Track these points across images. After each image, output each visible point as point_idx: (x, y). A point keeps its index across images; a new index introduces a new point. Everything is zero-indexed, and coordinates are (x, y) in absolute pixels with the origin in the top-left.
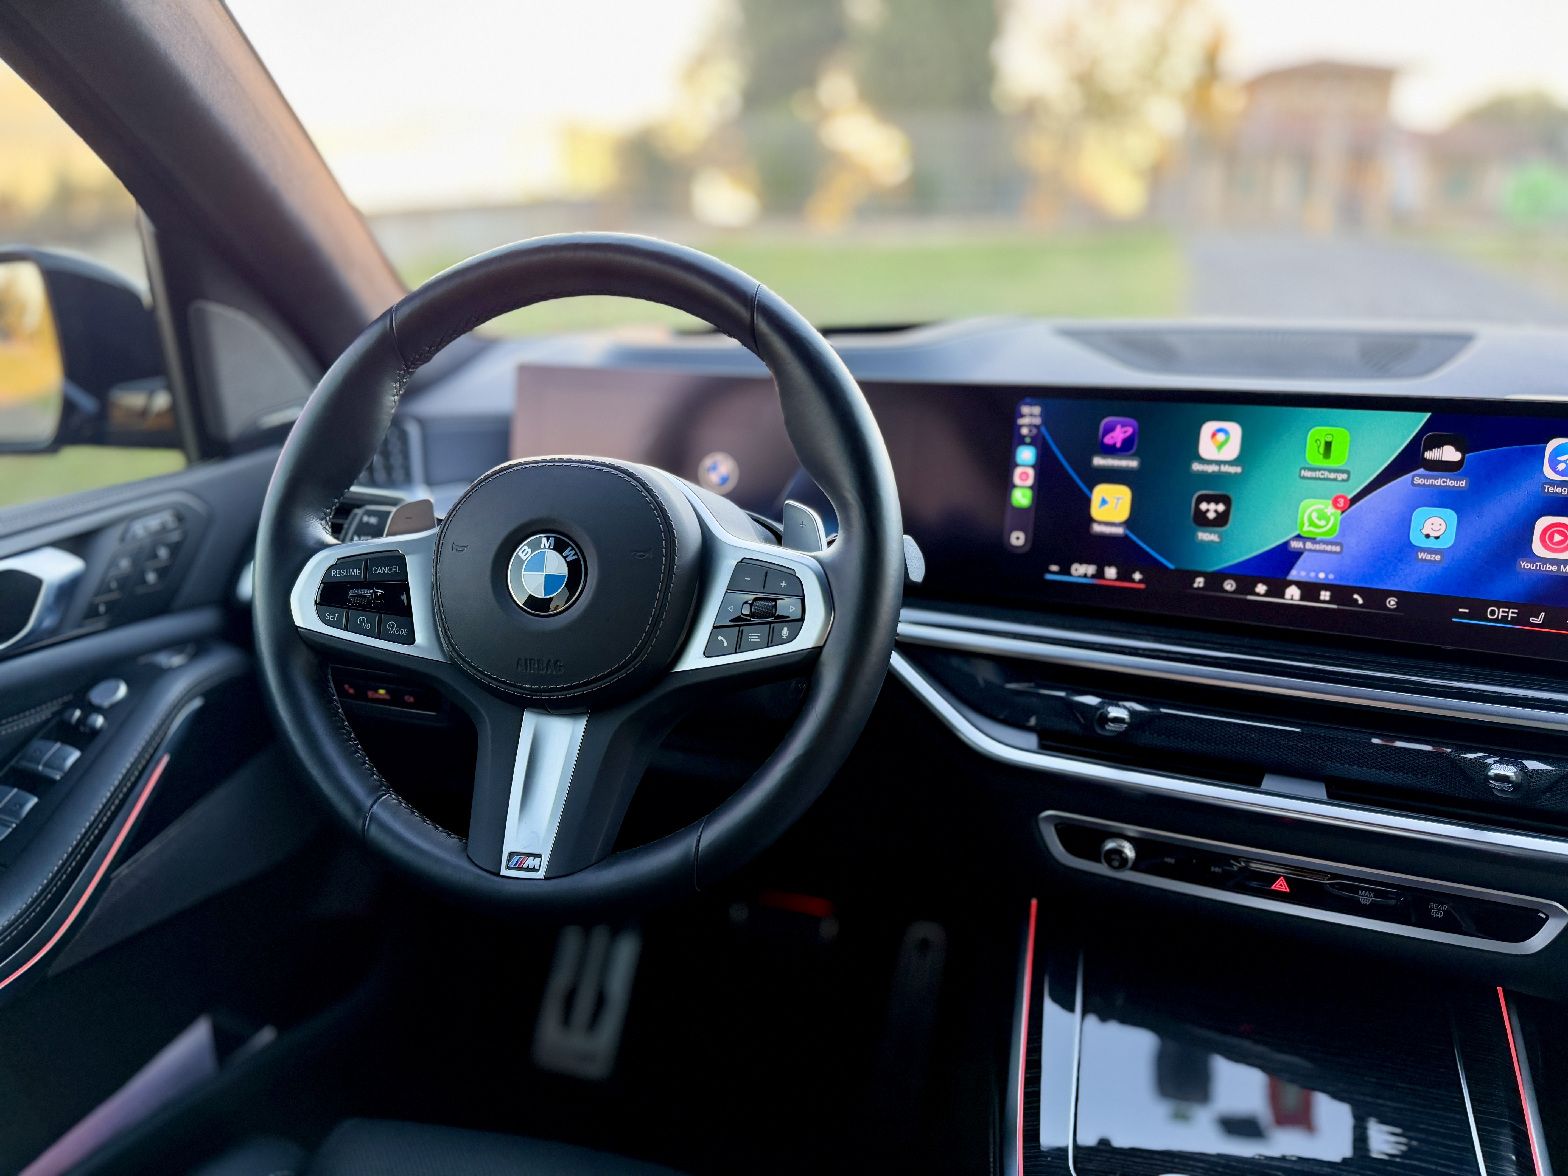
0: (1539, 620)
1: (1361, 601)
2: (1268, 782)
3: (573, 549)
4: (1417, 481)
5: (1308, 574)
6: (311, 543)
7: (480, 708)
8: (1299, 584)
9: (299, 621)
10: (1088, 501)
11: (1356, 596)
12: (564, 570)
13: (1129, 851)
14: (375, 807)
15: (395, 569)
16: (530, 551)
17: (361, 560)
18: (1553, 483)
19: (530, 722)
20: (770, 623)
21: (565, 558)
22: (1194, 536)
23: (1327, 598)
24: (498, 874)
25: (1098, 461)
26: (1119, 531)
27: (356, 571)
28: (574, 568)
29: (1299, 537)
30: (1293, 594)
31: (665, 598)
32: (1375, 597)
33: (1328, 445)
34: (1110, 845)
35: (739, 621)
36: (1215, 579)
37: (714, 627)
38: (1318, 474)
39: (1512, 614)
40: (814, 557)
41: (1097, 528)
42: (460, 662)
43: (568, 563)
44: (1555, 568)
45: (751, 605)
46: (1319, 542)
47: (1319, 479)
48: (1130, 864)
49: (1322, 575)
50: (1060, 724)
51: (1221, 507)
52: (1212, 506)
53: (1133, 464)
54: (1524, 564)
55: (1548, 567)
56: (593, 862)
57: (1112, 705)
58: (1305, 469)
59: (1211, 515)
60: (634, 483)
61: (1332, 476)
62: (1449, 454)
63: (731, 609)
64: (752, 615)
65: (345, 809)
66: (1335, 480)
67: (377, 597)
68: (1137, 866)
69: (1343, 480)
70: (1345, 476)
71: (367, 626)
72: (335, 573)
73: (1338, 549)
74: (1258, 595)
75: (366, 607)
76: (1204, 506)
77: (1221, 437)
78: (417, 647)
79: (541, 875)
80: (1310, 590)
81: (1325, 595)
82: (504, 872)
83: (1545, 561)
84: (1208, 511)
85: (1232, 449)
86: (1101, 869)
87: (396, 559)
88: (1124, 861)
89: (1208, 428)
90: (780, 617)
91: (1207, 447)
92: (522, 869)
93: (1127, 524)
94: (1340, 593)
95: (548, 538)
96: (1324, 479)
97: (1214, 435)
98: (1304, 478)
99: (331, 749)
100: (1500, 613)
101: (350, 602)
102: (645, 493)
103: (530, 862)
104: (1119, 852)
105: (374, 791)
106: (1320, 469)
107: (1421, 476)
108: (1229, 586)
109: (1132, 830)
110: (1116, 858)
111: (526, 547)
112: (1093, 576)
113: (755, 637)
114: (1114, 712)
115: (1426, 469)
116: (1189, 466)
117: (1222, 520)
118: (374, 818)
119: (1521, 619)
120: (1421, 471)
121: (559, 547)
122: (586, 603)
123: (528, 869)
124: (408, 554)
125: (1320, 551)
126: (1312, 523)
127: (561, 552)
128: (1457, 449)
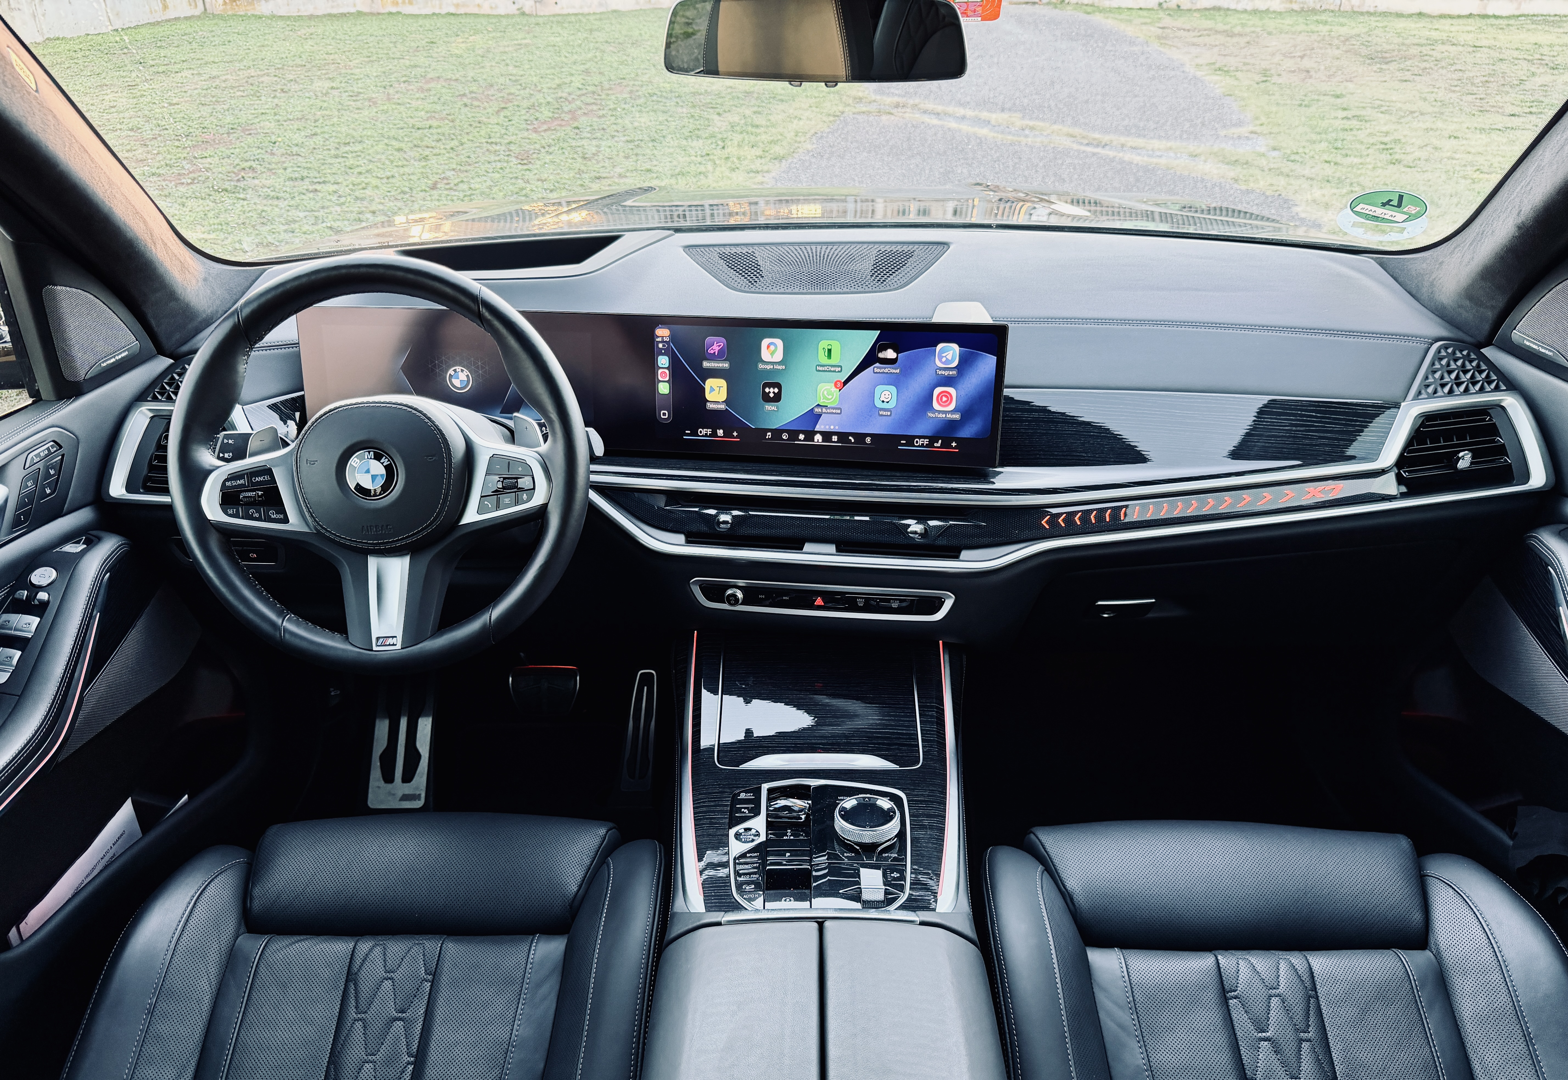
0: (939, 445)
1: (853, 441)
2: (808, 547)
3: (386, 458)
4: (876, 370)
5: (825, 427)
6: (207, 467)
7: (341, 558)
8: (821, 433)
9: (210, 516)
10: (703, 390)
11: (850, 438)
12: (383, 471)
13: (740, 595)
14: (284, 623)
15: (267, 478)
16: (359, 461)
17: (244, 474)
18: (941, 369)
19: (373, 563)
20: (515, 492)
21: (382, 463)
22: (763, 407)
23: (836, 440)
24: (372, 650)
25: (706, 364)
26: (722, 407)
27: (242, 482)
28: (389, 469)
29: (818, 405)
30: (818, 438)
31: (449, 482)
32: (860, 437)
33: (830, 351)
34: (729, 592)
35: (497, 492)
36: (777, 433)
37: (481, 497)
38: (825, 368)
39: (926, 441)
40: (536, 452)
41: (710, 406)
42: (323, 531)
43: (385, 467)
44: (944, 416)
45: (502, 482)
46: (829, 408)
47: (826, 371)
48: (740, 601)
49: (832, 427)
50: (695, 527)
51: (776, 390)
52: (772, 390)
53: (726, 365)
54: (930, 415)
55: (941, 415)
56: (429, 635)
57: (723, 513)
58: (819, 365)
59: (772, 395)
60: (418, 414)
61: (833, 369)
62: (890, 354)
63: (490, 485)
64: (504, 488)
65: (265, 626)
66: (835, 371)
67: (259, 496)
68: (744, 603)
69: (838, 372)
70: (840, 369)
71: (257, 515)
72: (228, 484)
73: (839, 411)
74: (800, 440)
75: (252, 503)
76: (767, 390)
77: (772, 348)
78: (291, 524)
79: (399, 646)
80: (827, 436)
81: (835, 438)
82: (375, 648)
83: (939, 412)
84: (769, 392)
85: (778, 356)
86: (725, 606)
87: (267, 471)
88: (737, 600)
89: (765, 342)
90: (520, 488)
91: (765, 355)
92: (386, 645)
93: (726, 402)
94: (843, 436)
95: (369, 452)
96: (829, 371)
97: (768, 347)
98: (820, 371)
99: (247, 593)
100: (920, 442)
101: (242, 501)
102: (427, 420)
103: (390, 641)
104: (734, 596)
105: (281, 614)
106: (826, 366)
107: (878, 368)
108: (785, 436)
109: (741, 583)
110: (734, 600)
111: (356, 459)
112: (710, 436)
113: (507, 501)
114: (724, 517)
115: (881, 363)
116: (757, 366)
117: (777, 398)
118: (285, 630)
119: (930, 445)
120: (877, 365)
121: (378, 457)
122: (401, 489)
123: (390, 645)
124: (274, 466)
125: (830, 413)
126: (825, 398)
127: (379, 461)
128: (895, 351)
